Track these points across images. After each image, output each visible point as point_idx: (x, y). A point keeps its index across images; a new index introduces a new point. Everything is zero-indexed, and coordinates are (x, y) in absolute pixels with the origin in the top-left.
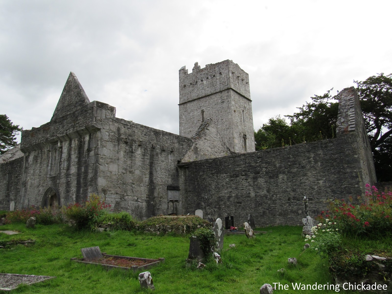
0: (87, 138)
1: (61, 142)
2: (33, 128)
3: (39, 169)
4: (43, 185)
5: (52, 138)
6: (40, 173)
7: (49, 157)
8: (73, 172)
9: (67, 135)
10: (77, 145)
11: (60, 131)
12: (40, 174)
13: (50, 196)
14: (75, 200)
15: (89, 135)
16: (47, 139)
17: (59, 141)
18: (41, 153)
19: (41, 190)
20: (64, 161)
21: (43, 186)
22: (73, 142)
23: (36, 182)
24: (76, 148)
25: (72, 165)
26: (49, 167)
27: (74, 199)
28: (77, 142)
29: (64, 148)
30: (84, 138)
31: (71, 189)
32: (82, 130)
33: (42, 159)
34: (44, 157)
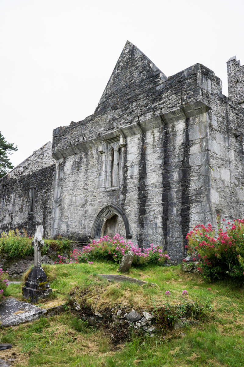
0: (180, 126)
1: (125, 137)
2: (72, 123)
3: (83, 180)
4: (92, 203)
5: (110, 132)
6: (86, 185)
7: (102, 162)
8: (152, 182)
9: (139, 124)
10: (159, 138)
11: (126, 120)
12: (85, 187)
13: (105, 220)
14: (161, 226)
15: (184, 120)
16: (99, 134)
17: (121, 136)
18: (87, 157)
19: (89, 211)
20: (132, 166)
21: (93, 205)
22: (149, 135)
23: (79, 199)
24: (155, 144)
25: (151, 170)
26: (101, 176)
27: (160, 224)
28: (157, 134)
29: (129, 146)
30: (173, 127)
31: (152, 208)
32: (174, 113)
33: (87, 165)
34: (91, 163)
